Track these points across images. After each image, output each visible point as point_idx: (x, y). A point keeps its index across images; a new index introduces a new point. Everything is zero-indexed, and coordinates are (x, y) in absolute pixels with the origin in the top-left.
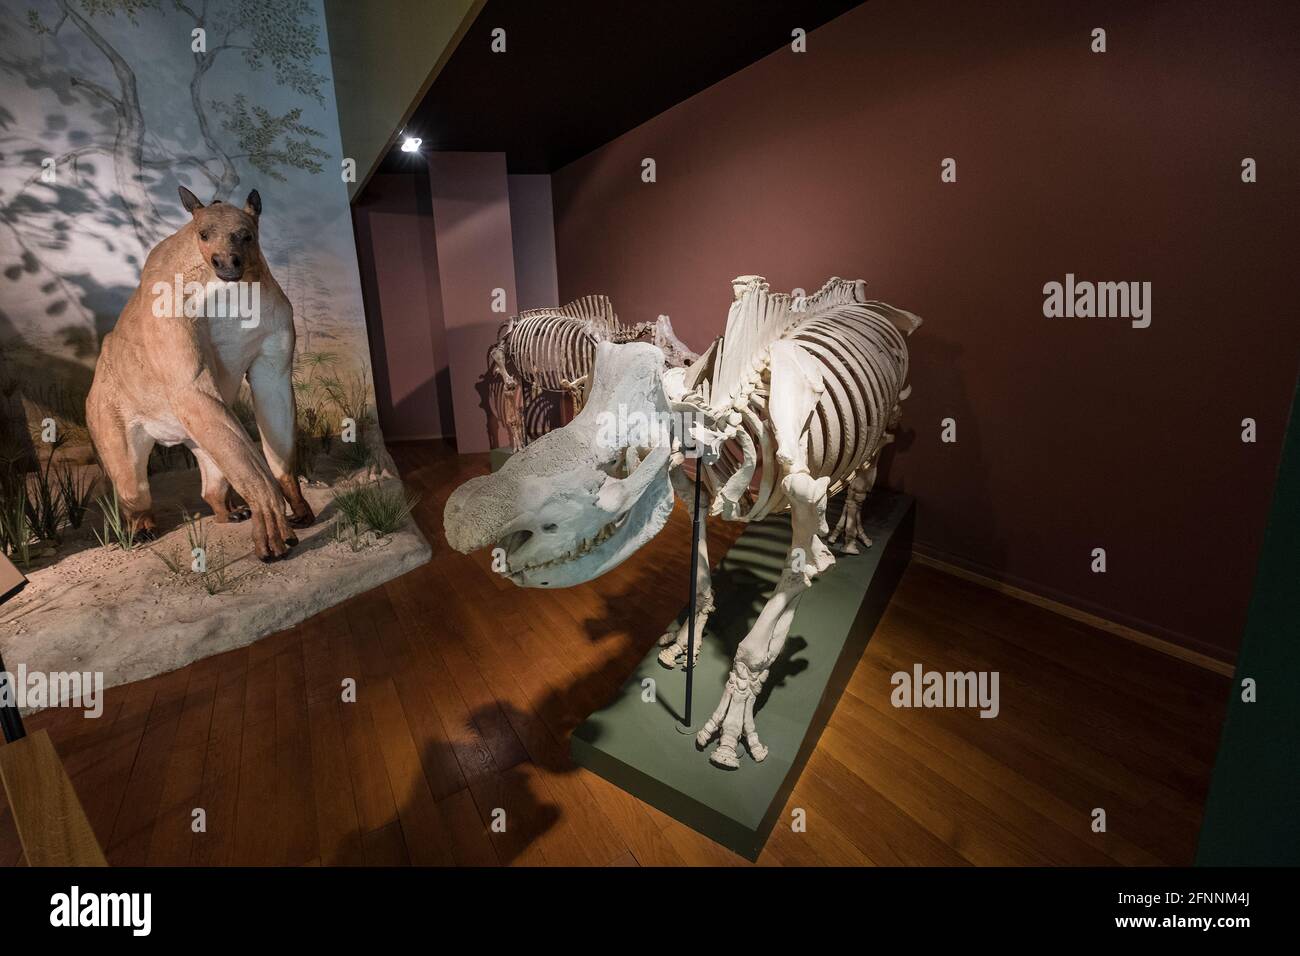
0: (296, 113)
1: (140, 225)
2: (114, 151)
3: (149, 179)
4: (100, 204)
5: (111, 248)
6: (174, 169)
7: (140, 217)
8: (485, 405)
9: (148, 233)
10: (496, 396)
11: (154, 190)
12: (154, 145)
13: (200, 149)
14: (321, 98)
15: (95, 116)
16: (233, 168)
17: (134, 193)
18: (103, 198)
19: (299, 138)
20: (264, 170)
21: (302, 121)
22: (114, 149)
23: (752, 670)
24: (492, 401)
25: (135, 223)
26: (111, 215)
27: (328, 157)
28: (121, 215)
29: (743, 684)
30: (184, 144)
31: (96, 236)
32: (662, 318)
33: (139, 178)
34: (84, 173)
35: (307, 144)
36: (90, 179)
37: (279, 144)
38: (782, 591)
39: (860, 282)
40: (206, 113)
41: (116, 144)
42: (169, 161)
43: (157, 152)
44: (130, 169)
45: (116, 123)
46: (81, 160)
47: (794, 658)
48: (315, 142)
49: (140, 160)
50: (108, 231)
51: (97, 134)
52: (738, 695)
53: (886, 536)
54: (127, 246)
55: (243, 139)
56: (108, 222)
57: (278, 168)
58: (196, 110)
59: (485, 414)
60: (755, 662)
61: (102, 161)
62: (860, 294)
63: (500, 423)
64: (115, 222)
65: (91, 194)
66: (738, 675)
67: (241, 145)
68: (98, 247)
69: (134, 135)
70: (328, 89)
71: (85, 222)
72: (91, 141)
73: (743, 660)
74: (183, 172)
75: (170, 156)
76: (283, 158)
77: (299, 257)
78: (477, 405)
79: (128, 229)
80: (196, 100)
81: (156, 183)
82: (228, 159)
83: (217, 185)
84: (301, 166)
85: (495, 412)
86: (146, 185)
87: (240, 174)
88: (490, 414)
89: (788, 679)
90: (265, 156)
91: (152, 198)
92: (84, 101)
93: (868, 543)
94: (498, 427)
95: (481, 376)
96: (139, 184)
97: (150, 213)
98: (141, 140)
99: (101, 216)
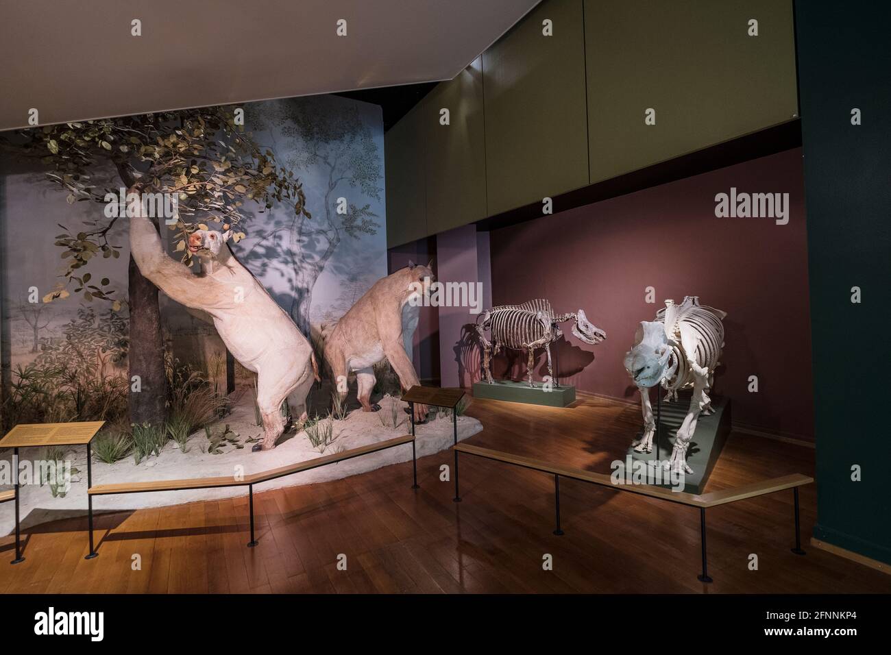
0: (368, 206)
1: (296, 263)
2: (291, 229)
3: (303, 241)
4: (282, 254)
5: (282, 275)
6: (314, 236)
7: (297, 260)
8: (458, 359)
9: (299, 267)
10: (464, 354)
11: (304, 246)
12: (307, 225)
13: (325, 227)
14: (379, 199)
15: (286, 214)
16: (338, 234)
17: (296, 248)
18: (283, 251)
19: (367, 218)
20: (351, 235)
21: (370, 210)
22: (290, 228)
23: (683, 441)
24: (462, 357)
25: (294, 263)
26: (286, 259)
27: (379, 227)
28: (289, 259)
29: (681, 447)
30: (319, 224)
31: (277, 269)
32: (581, 311)
33: (299, 241)
34: (278, 239)
35: (371, 221)
36: (279, 242)
37: (359, 222)
38: (692, 412)
39: (696, 298)
40: (330, 209)
41: (292, 225)
42: (312, 232)
43: (308, 228)
44: (296, 237)
45: (293, 216)
46: (277, 234)
47: (693, 448)
48: (375, 220)
49: (301, 233)
50: (282, 266)
51: (285, 222)
52: (679, 451)
53: (721, 410)
54: (289, 274)
55: (344, 220)
56: (283, 262)
57: (357, 233)
58: (326, 208)
59: (458, 365)
60: (684, 438)
61: (285, 234)
62: (696, 302)
63: (466, 370)
64: (286, 262)
65: (279, 249)
66: (678, 444)
67: (343, 223)
68: (278, 274)
69: (300, 221)
70: (382, 195)
71: (275, 263)
72: (283, 225)
73: (679, 438)
74: (317, 237)
75: (313, 230)
76: (359, 228)
77: (361, 278)
78: (453, 360)
79: (291, 266)
80: (327, 203)
81: (305, 243)
82: (336, 229)
83: (330, 243)
84: (367, 232)
85: (463, 364)
86: (301, 244)
87: (340, 237)
88: (460, 364)
89: (693, 454)
90: (352, 227)
91: (303, 250)
92: (283, 207)
93: (714, 411)
94: (464, 371)
95: (457, 343)
96: (298, 243)
97: (301, 257)
98: (302, 224)
99: (281, 259)
